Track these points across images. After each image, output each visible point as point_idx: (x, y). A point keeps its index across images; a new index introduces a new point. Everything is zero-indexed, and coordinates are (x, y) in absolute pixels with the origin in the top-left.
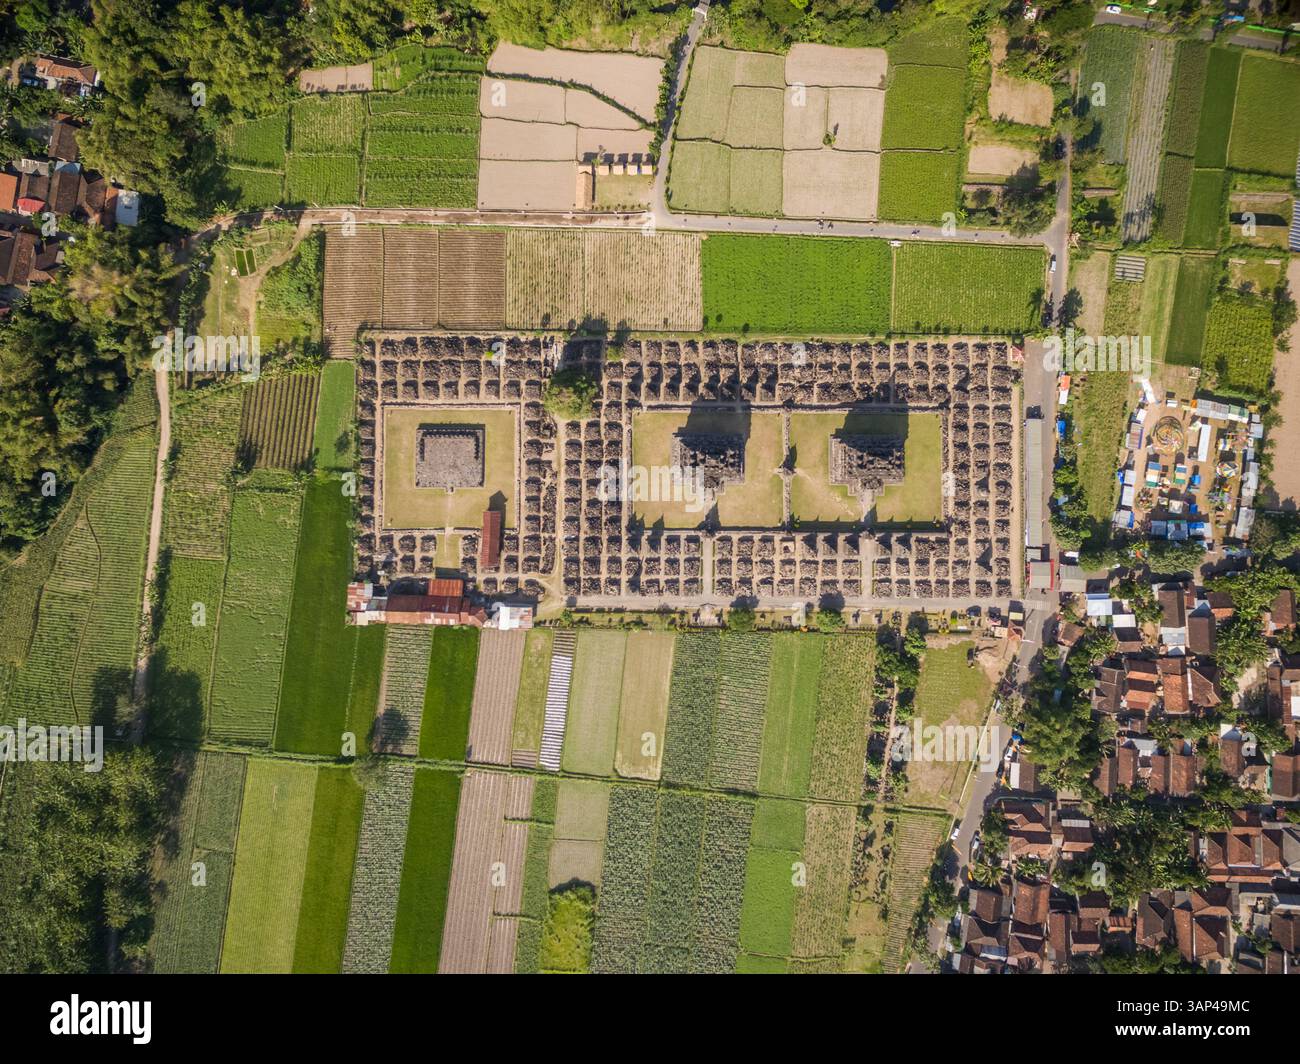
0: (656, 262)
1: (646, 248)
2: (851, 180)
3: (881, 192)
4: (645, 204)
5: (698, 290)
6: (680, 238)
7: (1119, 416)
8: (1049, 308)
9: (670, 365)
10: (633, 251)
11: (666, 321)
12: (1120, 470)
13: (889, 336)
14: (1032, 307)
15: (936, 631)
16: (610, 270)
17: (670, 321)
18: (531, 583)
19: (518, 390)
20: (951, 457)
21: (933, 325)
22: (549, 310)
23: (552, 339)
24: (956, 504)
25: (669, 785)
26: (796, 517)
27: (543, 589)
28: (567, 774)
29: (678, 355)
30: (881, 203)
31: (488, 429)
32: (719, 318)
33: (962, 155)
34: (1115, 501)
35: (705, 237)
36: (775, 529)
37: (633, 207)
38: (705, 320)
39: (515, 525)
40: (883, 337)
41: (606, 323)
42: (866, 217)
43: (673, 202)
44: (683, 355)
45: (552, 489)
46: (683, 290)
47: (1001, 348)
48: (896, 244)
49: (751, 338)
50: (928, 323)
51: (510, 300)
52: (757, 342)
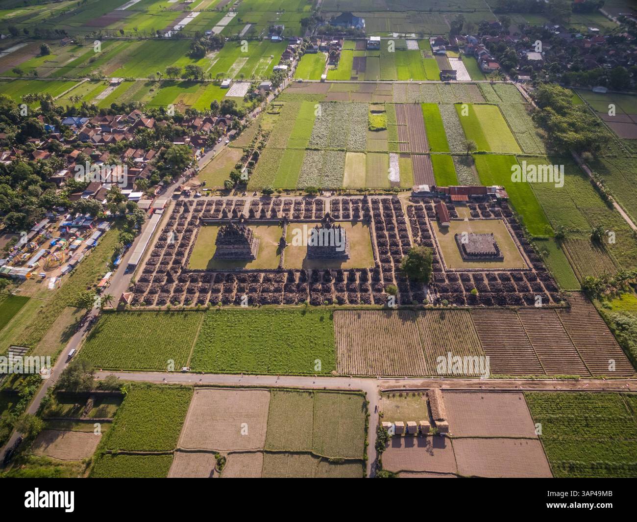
0: (370, 353)
1: (379, 364)
2: (208, 423)
3: (185, 411)
4: (384, 399)
5: (336, 335)
6: (353, 372)
7: (78, 270)
8: (88, 329)
9: (354, 290)
10: (388, 363)
11: (359, 317)
12: (94, 246)
13: (207, 309)
14: (101, 329)
15: (218, 190)
16: (403, 348)
17: (356, 317)
18: (417, 202)
19: (449, 277)
20: (187, 251)
21: (175, 318)
22: (442, 322)
23: (435, 304)
24: (192, 231)
25: (343, 151)
26: (280, 227)
27: (410, 201)
28: (386, 153)
29: (349, 296)
30: (188, 403)
31: (461, 260)
32: (322, 319)
33: (102, 448)
34: (104, 235)
35: (334, 372)
36: (292, 222)
37: (394, 396)
38: (331, 318)
39: (431, 222)
40: (212, 308)
41: (400, 315)
42: (203, 391)
43: (361, 401)
44: (346, 296)
45: (415, 235)
46: (348, 335)
47: (135, 301)
48: (185, 369)
49: (301, 306)
50: (179, 318)
51: (472, 328)
52: (297, 304)
